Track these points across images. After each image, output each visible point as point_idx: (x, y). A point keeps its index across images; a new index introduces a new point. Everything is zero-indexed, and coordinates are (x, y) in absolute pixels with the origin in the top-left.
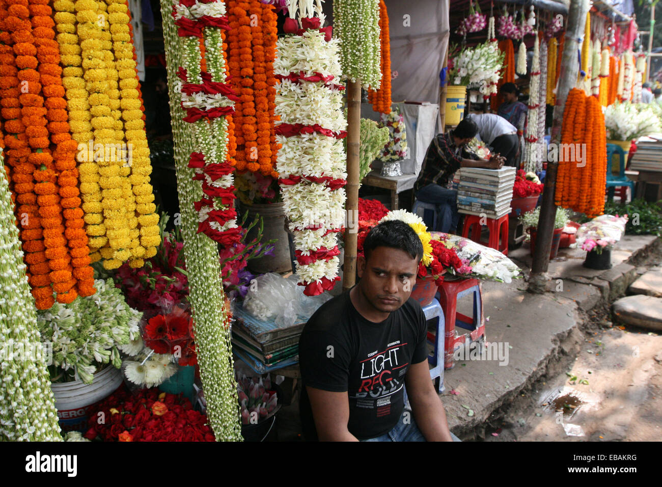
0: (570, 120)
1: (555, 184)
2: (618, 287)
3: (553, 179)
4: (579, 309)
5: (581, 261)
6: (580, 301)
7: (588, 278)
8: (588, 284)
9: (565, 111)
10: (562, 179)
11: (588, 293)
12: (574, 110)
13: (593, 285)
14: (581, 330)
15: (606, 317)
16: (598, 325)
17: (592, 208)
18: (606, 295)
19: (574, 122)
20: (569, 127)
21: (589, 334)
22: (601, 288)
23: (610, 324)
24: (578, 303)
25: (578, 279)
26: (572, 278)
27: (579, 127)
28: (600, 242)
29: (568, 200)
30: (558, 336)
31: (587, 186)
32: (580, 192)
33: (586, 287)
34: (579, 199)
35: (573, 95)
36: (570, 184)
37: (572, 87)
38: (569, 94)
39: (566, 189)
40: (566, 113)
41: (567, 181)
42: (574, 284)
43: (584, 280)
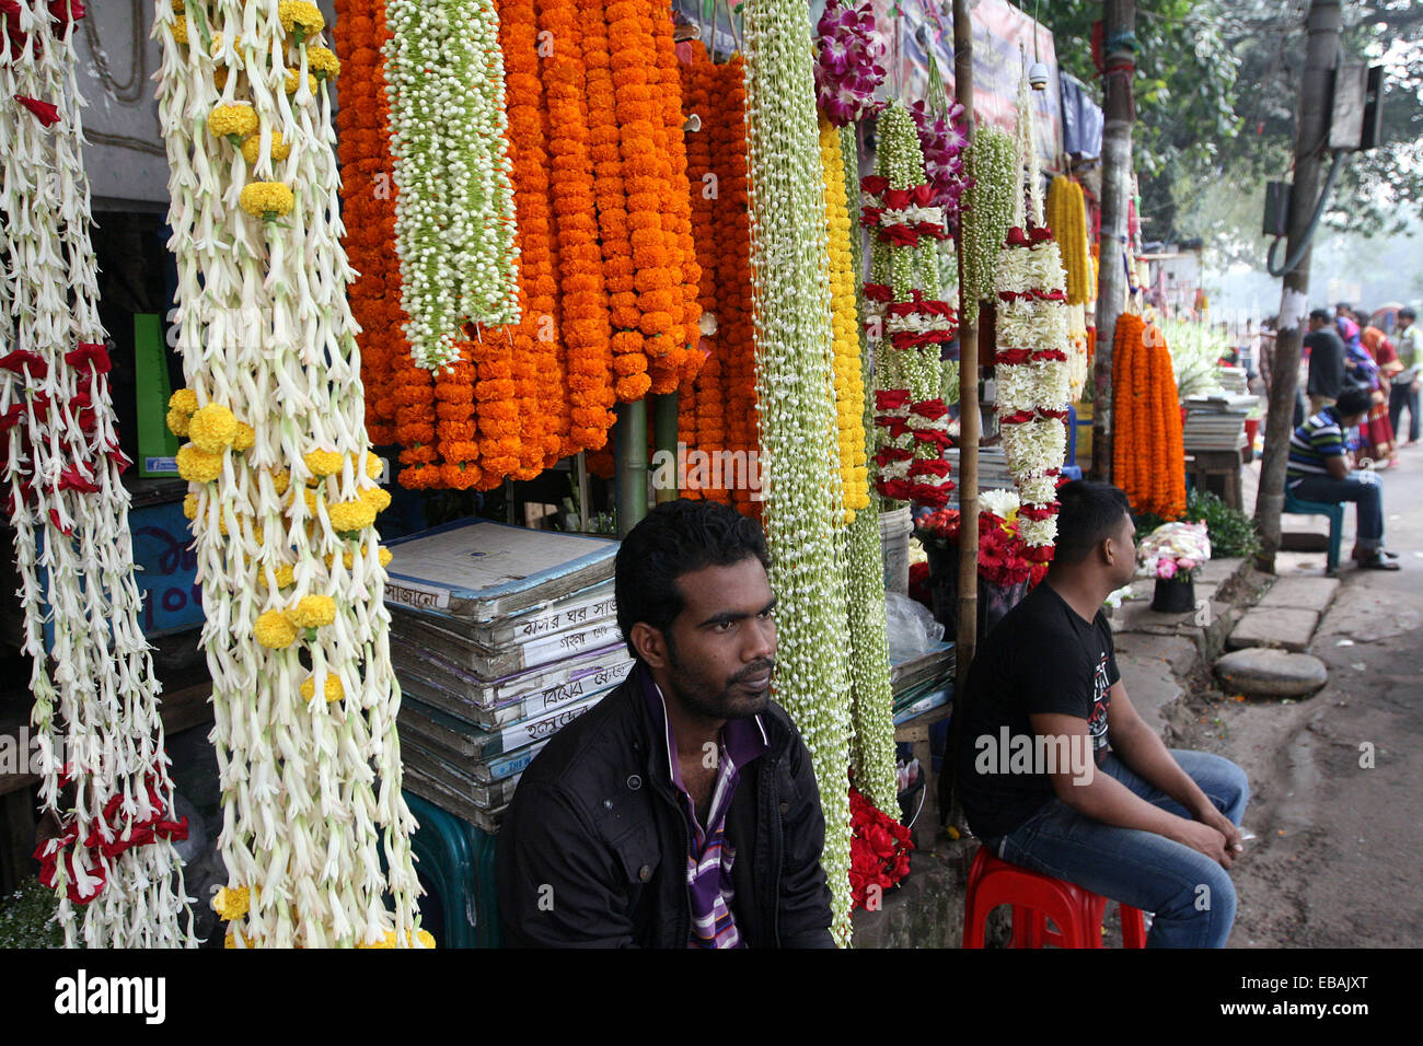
0: (1126, 363)
1: (1112, 467)
2: (1216, 638)
3: (1107, 460)
4: (1174, 672)
5: (1148, 603)
6: (1173, 659)
7: (1170, 627)
8: (1174, 635)
9: (1114, 349)
10: (1122, 460)
11: (1178, 648)
12: (1130, 347)
13: (1181, 635)
14: (1186, 705)
15: (1209, 686)
16: (1203, 697)
17: (1172, 503)
18: (1203, 650)
19: (1133, 367)
20: (1126, 374)
21: (1197, 711)
22: (1194, 639)
23: (1220, 695)
24: (1169, 662)
25: (1155, 629)
26: (1145, 628)
27: (1141, 373)
28: (1183, 562)
29: (1136, 492)
30: (1164, 709)
31: (1162, 467)
32: (1153, 477)
33: (1170, 639)
34: (1153, 488)
35: (1125, 323)
36: (1135, 465)
37: (1121, 312)
38: (1117, 322)
39: (1131, 473)
40: (1117, 353)
41: (1130, 461)
42: (1149, 637)
43: (1163, 630)
